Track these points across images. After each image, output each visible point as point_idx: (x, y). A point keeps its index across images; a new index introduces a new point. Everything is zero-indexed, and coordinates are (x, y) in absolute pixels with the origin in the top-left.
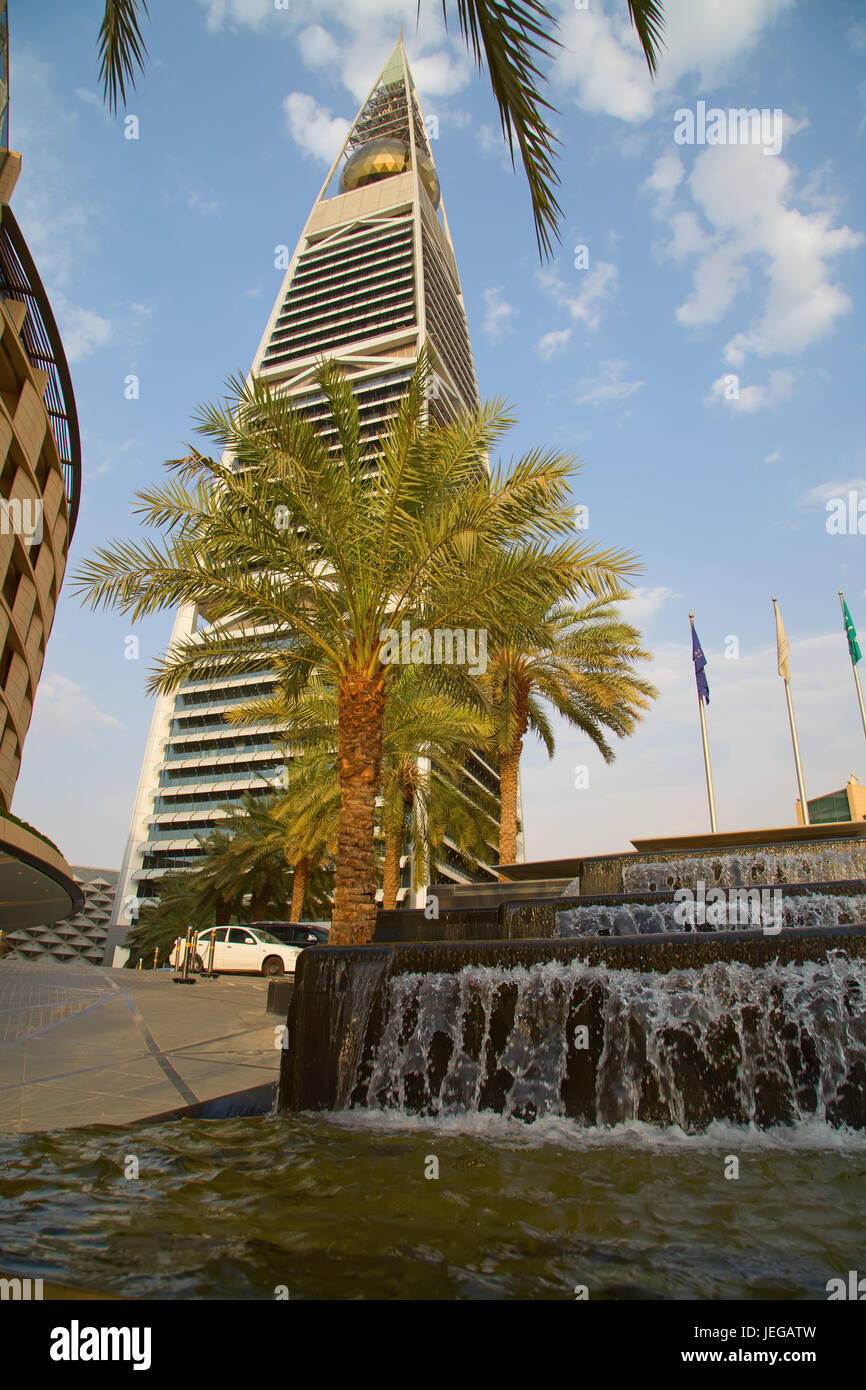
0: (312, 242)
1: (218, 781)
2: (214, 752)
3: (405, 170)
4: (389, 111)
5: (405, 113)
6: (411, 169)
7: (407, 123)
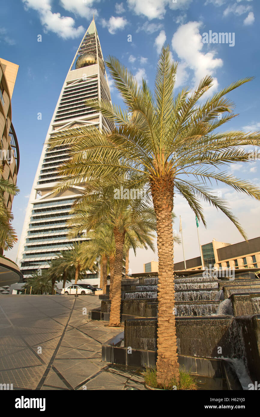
0: (68, 83)
1: (44, 241)
2: (42, 233)
3: (95, 63)
4: (90, 43)
5: (95, 44)
6: (97, 63)
7: (96, 48)
